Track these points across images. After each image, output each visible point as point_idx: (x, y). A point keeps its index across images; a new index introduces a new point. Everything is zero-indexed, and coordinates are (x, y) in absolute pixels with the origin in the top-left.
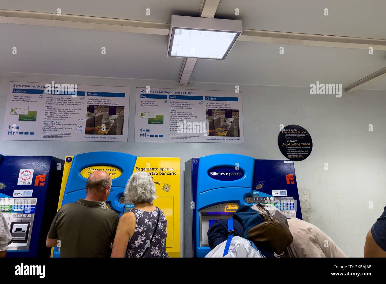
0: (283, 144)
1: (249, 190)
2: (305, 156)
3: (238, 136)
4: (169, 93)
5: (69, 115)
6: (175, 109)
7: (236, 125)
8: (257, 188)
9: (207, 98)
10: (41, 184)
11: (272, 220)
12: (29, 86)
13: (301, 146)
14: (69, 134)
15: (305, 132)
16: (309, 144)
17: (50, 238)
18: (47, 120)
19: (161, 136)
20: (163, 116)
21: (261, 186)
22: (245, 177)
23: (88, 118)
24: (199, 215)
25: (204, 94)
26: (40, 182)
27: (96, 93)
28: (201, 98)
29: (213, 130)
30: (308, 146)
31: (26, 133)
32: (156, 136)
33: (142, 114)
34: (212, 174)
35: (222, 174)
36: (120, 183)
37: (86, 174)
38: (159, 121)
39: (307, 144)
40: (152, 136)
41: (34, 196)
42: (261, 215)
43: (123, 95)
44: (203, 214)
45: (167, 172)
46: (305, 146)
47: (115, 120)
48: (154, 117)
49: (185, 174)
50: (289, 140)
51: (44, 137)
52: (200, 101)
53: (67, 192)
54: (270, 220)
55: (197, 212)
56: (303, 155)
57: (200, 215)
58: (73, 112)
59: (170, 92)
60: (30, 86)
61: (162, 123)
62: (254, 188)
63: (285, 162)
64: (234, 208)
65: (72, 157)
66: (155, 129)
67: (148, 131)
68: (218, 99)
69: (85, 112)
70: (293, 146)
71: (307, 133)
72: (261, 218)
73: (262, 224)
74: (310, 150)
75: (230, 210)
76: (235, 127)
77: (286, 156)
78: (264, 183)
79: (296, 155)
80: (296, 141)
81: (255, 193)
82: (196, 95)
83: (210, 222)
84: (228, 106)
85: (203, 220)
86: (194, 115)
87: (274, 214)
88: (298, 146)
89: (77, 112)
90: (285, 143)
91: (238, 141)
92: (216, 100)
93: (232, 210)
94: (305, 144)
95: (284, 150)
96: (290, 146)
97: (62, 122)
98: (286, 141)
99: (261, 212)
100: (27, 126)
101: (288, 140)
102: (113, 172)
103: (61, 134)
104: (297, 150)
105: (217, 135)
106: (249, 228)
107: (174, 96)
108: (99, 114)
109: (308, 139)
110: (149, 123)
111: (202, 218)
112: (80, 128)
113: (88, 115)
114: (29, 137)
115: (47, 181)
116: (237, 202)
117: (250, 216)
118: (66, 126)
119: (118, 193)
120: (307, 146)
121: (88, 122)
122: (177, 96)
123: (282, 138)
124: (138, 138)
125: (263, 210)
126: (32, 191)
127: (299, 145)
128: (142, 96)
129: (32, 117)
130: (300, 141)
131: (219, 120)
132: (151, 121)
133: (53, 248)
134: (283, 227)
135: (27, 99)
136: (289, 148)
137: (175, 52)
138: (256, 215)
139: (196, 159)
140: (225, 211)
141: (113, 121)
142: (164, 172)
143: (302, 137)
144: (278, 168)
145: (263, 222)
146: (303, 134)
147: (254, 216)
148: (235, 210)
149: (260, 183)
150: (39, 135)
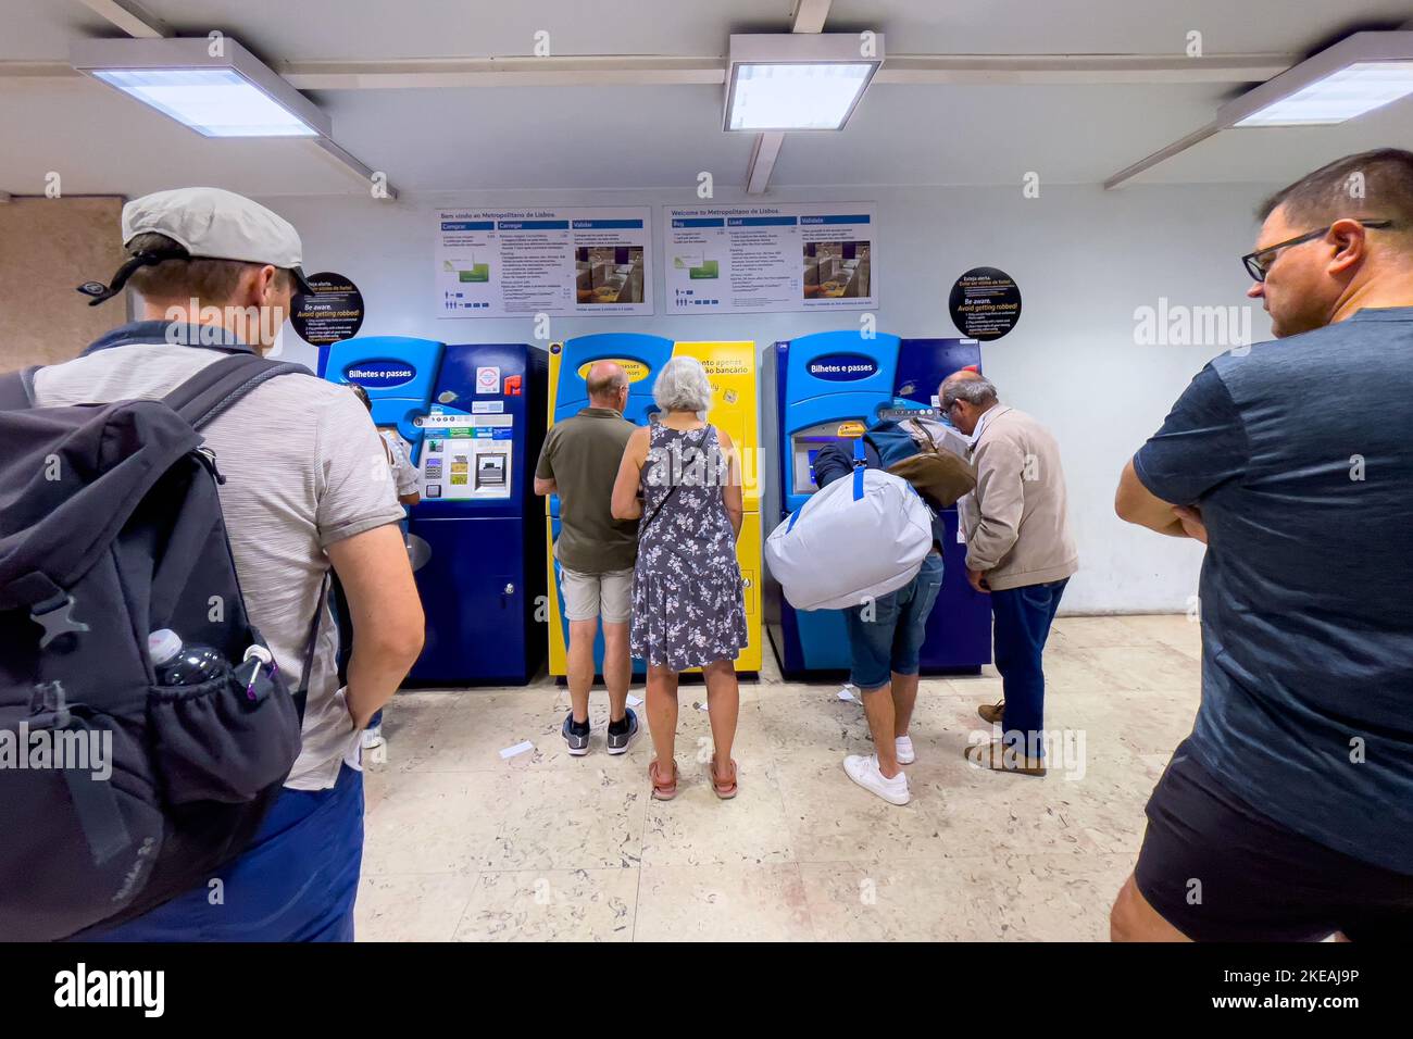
0: (960, 308)
1: (886, 397)
2: (1004, 331)
3: (868, 295)
4: (726, 213)
5: (545, 269)
6: (740, 247)
7: (864, 274)
8: (902, 393)
9: (807, 220)
10: (514, 391)
11: (936, 451)
12: (467, 216)
13: (996, 311)
14: (548, 304)
15: (1009, 282)
16: (1015, 306)
17: (540, 477)
18: (508, 280)
19: (715, 302)
20: (716, 262)
21: (909, 389)
22: (878, 372)
23: (578, 273)
24: (791, 442)
25: (798, 213)
26: (512, 387)
27: (588, 222)
28: (791, 221)
29: (817, 287)
30: (1013, 310)
31: (477, 305)
32: (707, 302)
33: (677, 260)
34: (814, 369)
35: (834, 369)
36: (643, 388)
37: (587, 372)
38: (709, 273)
39: (1010, 307)
40: (698, 302)
41: (506, 411)
42: (916, 442)
43: (638, 224)
44: (798, 441)
45: (729, 367)
46: (1005, 310)
47: (627, 274)
48: (700, 266)
49: (763, 373)
50: (973, 299)
51: (507, 311)
52: (789, 227)
53: (559, 405)
54: (932, 450)
55: (787, 437)
56: (1000, 328)
57: (793, 441)
58: (552, 262)
59: (730, 212)
60: (470, 216)
61: (714, 276)
62: (896, 394)
63: (962, 342)
64: (857, 429)
65: (561, 344)
66: (703, 288)
67: (690, 293)
68: (829, 220)
69: (572, 261)
70: (980, 312)
71: (1012, 282)
72: (914, 445)
73: (916, 456)
74: (1014, 319)
75: (848, 433)
76: (861, 277)
77: (965, 331)
78: (915, 383)
79: (985, 330)
80: (988, 301)
81: (898, 401)
82: (783, 214)
83: (812, 453)
84: (848, 234)
85: (798, 450)
86: (779, 257)
87: (942, 438)
88: (990, 311)
89: (558, 261)
90: (964, 306)
91: (868, 306)
92: (824, 223)
93: (853, 432)
94: (1006, 306)
95: (960, 320)
96: (974, 312)
97: (534, 282)
98: (967, 301)
99: (916, 435)
100: (473, 291)
101: (970, 298)
102: (635, 370)
103: (535, 304)
104: (988, 318)
105: (825, 296)
106: (889, 462)
107: (738, 219)
108: (598, 264)
109: (1013, 295)
110: (692, 277)
111: (797, 447)
112: (567, 293)
113: (579, 267)
114: (481, 311)
115: (524, 386)
116: (863, 419)
117: (893, 440)
118: (542, 290)
119: (646, 405)
120: (1009, 310)
121: (579, 280)
122: (743, 219)
123: (958, 297)
124: (672, 308)
125: (921, 431)
126: (502, 402)
127: (993, 308)
128: (675, 224)
129: (481, 276)
130: (995, 300)
131: (829, 264)
132: (695, 274)
133: (548, 496)
134: (957, 463)
135: (468, 242)
136: (971, 316)
137: (738, 121)
138: (905, 441)
139: (783, 343)
140: (839, 435)
141: (625, 277)
142: (725, 367)
143: (1000, 292)
144: (947, 354)
145: (917, 453)
146: (1003, 286)
147: (902, 442)
148: (858, 432)
149: (909, 384)
150: (498, 308)
